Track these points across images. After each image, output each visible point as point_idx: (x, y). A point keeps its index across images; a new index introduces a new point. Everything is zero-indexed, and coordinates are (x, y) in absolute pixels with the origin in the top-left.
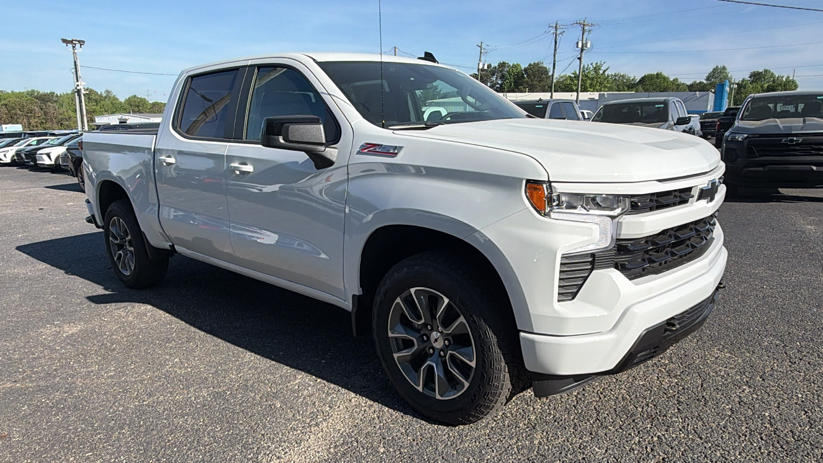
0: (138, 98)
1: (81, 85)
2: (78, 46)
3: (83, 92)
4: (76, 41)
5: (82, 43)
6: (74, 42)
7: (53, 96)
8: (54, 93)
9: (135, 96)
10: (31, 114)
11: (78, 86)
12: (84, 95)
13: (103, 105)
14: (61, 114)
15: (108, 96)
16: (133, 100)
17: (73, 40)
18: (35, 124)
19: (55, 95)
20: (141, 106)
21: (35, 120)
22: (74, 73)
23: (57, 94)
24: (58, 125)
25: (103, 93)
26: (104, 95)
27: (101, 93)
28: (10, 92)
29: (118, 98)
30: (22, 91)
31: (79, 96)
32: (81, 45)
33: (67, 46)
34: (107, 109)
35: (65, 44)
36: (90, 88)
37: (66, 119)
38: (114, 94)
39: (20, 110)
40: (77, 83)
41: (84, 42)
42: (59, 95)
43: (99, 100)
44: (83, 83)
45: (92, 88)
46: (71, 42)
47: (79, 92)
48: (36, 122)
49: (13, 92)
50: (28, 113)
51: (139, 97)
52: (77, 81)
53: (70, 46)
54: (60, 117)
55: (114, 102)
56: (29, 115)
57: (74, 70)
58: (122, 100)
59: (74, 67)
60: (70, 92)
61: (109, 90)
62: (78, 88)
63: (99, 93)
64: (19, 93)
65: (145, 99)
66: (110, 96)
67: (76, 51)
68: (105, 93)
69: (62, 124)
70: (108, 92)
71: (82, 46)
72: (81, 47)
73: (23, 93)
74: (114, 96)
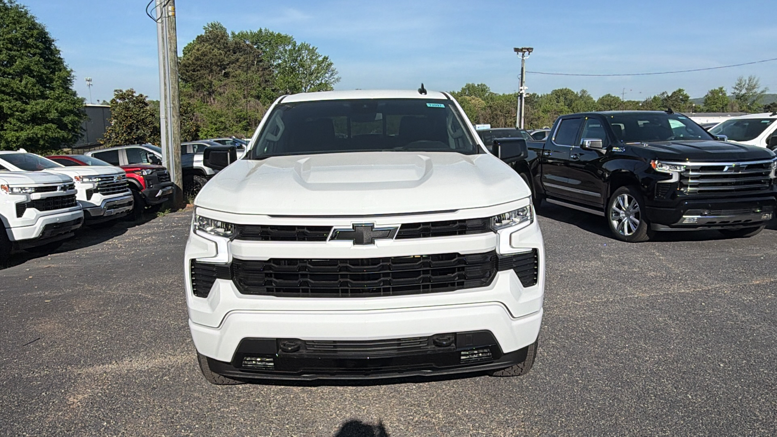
0: (611, 97)
1: (524, 89)
2: (527, 53)
3: (524, 96)
4: (525, 49)
5: (530, 50)
6: (523, 50)
7: (534, 97)
8: (536, 94)
9: (609, 95)
10: (508, 115)
11: (521, 90)
12: (525, 98)
13: (577, 105)
14: (532, 115)
15: (582, 95)
16: (606, 99)
17: (522, 49)
18: (510, 124)
19: (536, 96)
20: (613, 105)
21: (511, 120)
22: (520, 79)
23: (538, 96)
24: (528, 125)
25: (579, 92)
26: (580, 95)
27: (577, 93)
28: (501, 94)
29: (592, 97)
30: (511, 93)
31: (521, 99)
32: (529, 52)
33: (518, 54)
34: (579, 108)
35: (516, 53)
36: (568, 88)
37: (536, 119)
38: (588, 94)
39: (500, 111)
40: (520, 88)
41: (532, 49)
42: (540, 96)
43: (574, 100)
44: (526, 88)
45: (570, 89)
46: (521, 50)
47: (521, 95)
48: (511, 122)
49: (504, 94)
50: (506, 114)
51: (613, 96)
52: (522, 86)
53: (521, 53)
54: (532, 117)
55: (588, 101)
56: (506, 115)
57: (520, 76)
58: (596, 99)
59: (521, 73)
60: (550, 93)
61: (585, 90)
62: (521, 92)
63: (576, 93)
64: (509, 95)
65: (618, 98)
66: (584, 95)
67: (524, 58)
68: (580, 93)
69: (531, 123)
70: (584, 92)
71: (531, 53)
72: (529, 54)
73: (511, 95)
74: (588, 96)
